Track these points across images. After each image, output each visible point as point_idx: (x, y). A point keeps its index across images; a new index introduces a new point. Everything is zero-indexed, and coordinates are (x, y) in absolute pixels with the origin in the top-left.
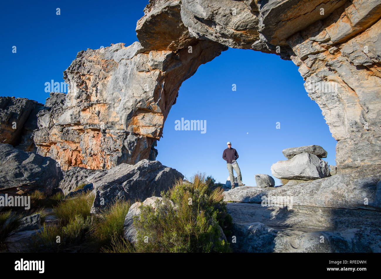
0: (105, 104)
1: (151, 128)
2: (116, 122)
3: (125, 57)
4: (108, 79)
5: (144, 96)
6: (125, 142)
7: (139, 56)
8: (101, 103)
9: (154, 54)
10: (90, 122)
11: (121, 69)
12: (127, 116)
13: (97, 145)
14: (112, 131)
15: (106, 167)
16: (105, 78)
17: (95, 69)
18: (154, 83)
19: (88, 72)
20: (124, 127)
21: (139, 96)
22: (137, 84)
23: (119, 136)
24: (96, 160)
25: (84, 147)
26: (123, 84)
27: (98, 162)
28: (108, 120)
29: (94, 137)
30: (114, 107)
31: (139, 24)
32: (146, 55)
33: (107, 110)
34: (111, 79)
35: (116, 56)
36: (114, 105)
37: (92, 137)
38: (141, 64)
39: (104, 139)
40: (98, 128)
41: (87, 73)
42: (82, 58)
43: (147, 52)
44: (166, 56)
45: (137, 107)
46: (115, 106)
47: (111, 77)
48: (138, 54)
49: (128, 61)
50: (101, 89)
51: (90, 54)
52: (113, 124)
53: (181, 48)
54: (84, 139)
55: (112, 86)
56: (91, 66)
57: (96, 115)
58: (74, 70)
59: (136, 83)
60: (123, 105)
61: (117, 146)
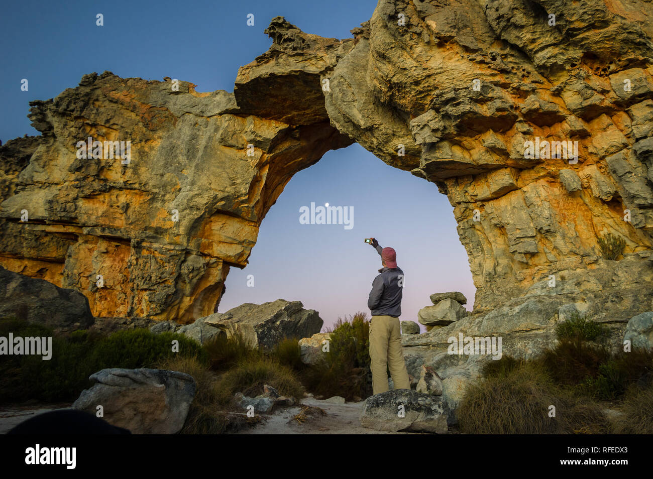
0: (144, 191)
1: (234, 246)
2: (166, 230)
3: (197, 110)
4: (153, 144)
5: (230, 190)
6: (183, 267)
7: (227, 118)
8: (135, 189)
9: (257, 122)
10: (103, 223)
11: (184, 130)
12: (193, 221)
13: (113, 268)
14: (155, 245)
15: (135, 313)
16: (146, 141)
17: (123, 118)
18: (251, 170)
19: (108, 121)
20: (182, 240)
21: (222, 189)
22: (218, 167)
23: (171, 256)
24: (109, 299)
25: (75, 271)
26: (187, 161)
27: (113, 302)
28: (147, 224)
29: (107, 252)
30: (163, 201)
31: (243, 75)
32: (240, 119)
33: (146, 205)
34: (159, 145)
35: (175, 104)
36: (164, 196)
37: (104, 253)
38: (230, 133)
39: (137, 259)
40: (125, 237)
41: (105, 123)
42: (93, 90)
43: (244, 115)
44: (278, 130)
45: (215, 208)
46: (166, 198)
47: (159, 141)
48: (223, 114)
49: (200, 120)
50: (136, 160)
51: (115, 87)
52: (159, 232)
53: (305, 124)
54: (76, 254)
55: (161, 160)
56: (115, 111)
57: (121, 211)
58: (73, 111)
59: (217, 164)
60: (186, 201)
61: (165, 275)
